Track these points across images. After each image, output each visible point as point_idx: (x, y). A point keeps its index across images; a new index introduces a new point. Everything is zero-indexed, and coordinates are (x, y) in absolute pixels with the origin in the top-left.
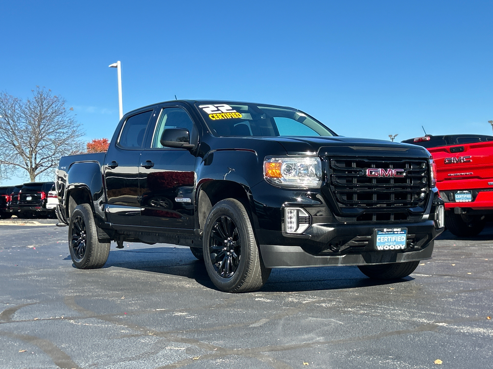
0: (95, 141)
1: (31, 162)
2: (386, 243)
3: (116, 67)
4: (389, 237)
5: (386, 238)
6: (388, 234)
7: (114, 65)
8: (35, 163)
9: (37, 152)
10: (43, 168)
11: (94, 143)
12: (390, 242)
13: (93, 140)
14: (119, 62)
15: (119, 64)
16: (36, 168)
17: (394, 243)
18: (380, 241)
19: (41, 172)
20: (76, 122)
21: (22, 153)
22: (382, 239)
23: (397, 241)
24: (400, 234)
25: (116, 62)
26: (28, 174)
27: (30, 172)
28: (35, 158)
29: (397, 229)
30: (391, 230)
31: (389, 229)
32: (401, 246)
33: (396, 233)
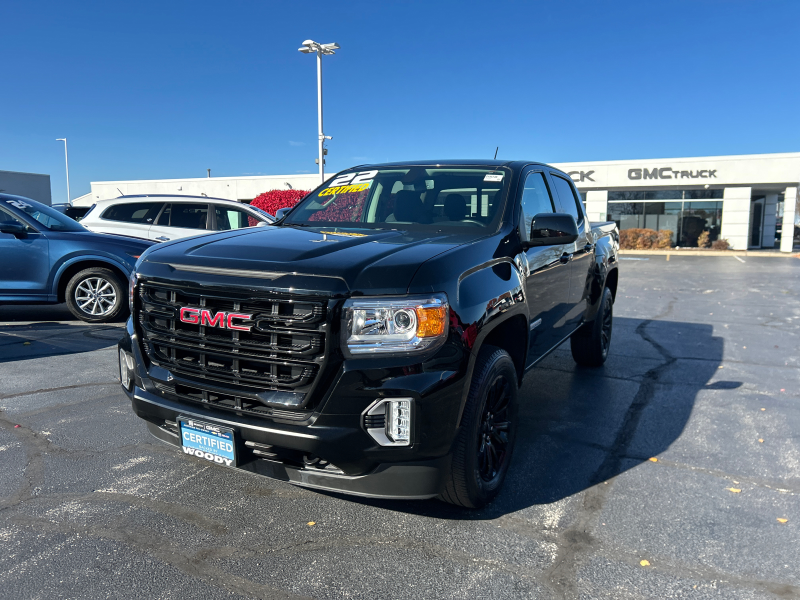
2: (199, 446)
5: (199, 438)
6: (200, 431)
12: (205, 446)
17: (214, 451)
18: (188, 439)
22: (191, 437)
23: (218, 447)
24: (222, 437)
29: (211, 427)
30: (202, 426)
31: (197, 423)
32: (226, 460)
33: (214, 433)
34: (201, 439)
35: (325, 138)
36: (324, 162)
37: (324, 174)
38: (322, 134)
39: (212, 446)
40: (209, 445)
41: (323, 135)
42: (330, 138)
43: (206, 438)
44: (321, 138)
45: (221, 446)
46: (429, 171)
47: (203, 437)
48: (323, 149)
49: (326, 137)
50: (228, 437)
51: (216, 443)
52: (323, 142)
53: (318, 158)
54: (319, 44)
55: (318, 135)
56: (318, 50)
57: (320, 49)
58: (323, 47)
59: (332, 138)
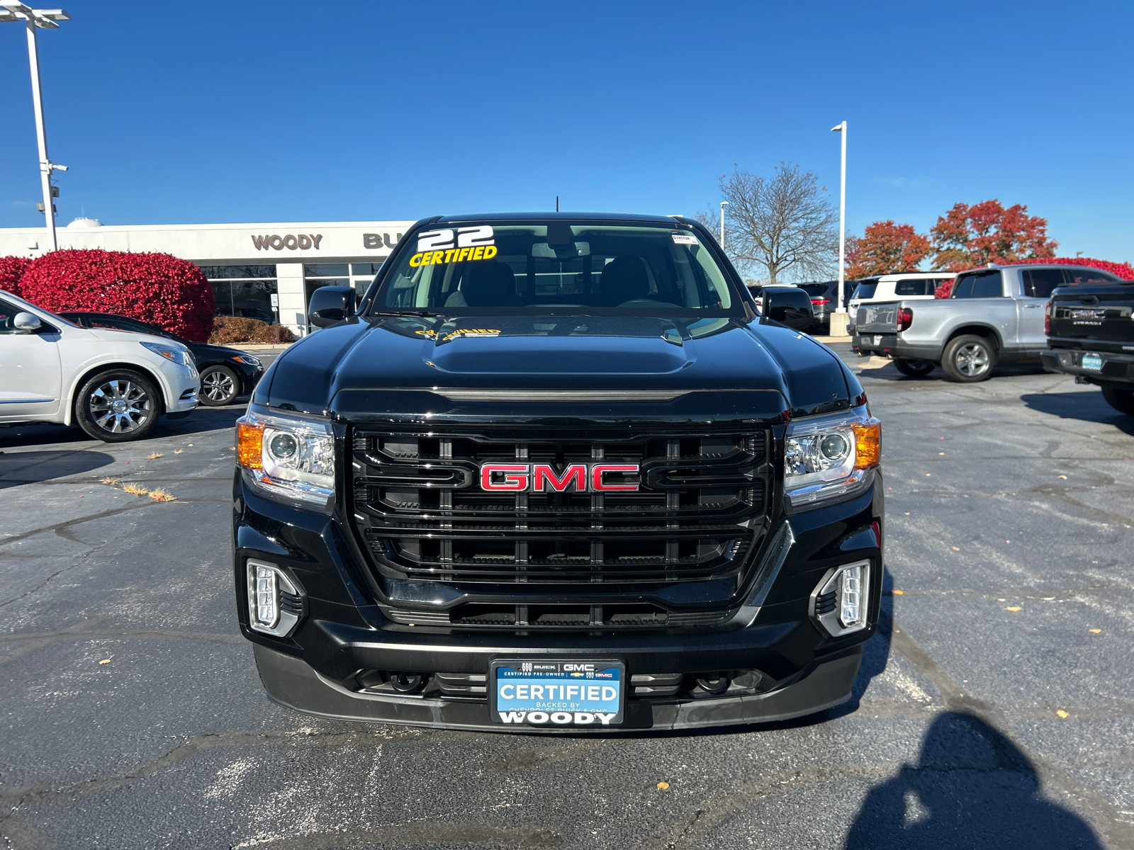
0: (876, 224)
1: (772, 256)
2: (538, 704)
3: (840, 130)
4: (551, 688)
5: (537, 690)
6: (544, 677)
7: (838, 127)
8: (777, 257)
9: (779, 243)
10: (787, 263)
11: (874, 227)
12: (552, 701)
13: (875, 222)
14: (844, 123)
15: (844, 126)
16: (777, 264)
17: (572, 705)
18: (512, 696)
19: (783, 268)
20: (831, 204)
21: (761, 244)
22: (519, 692)
23: (583, 698)
24: (595, 678)
25: (840, 124)
26: (768, 270)
27: (770, 268)
28: (777, 251)
29: (576, 666)
30: (553, 667)
31: (541, 665)
32: (601, 716)
33: (577, 675)
34: (542, 690)
35: (53, 169)
36: (54, 209)
37: (56, 228)
38: (47, 161)
39: (569, 698)
40: (562, 697)
41: (50, 162)
42: (64, 168)
43: (556, 687)
44: (45, 167)
45: (590, 693)
46: (575, 229)
47: (547, 687)
48: (51, 188)
49: (54, 166)
50: (610, 675)
51: (579, 690)
52: (49, 176)
53: (42, 201)
54: (30, 8)
55: (39, 163)
56: (28, 19)
57: (33, 17)
58: (38, 13)
59: (67, 169)
